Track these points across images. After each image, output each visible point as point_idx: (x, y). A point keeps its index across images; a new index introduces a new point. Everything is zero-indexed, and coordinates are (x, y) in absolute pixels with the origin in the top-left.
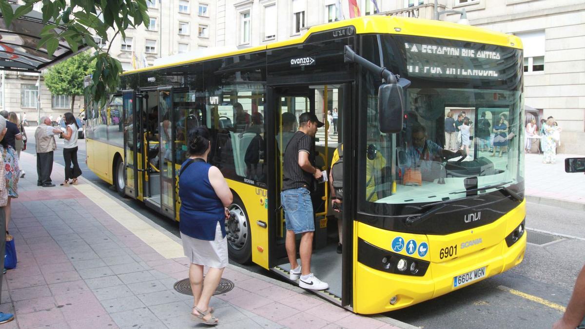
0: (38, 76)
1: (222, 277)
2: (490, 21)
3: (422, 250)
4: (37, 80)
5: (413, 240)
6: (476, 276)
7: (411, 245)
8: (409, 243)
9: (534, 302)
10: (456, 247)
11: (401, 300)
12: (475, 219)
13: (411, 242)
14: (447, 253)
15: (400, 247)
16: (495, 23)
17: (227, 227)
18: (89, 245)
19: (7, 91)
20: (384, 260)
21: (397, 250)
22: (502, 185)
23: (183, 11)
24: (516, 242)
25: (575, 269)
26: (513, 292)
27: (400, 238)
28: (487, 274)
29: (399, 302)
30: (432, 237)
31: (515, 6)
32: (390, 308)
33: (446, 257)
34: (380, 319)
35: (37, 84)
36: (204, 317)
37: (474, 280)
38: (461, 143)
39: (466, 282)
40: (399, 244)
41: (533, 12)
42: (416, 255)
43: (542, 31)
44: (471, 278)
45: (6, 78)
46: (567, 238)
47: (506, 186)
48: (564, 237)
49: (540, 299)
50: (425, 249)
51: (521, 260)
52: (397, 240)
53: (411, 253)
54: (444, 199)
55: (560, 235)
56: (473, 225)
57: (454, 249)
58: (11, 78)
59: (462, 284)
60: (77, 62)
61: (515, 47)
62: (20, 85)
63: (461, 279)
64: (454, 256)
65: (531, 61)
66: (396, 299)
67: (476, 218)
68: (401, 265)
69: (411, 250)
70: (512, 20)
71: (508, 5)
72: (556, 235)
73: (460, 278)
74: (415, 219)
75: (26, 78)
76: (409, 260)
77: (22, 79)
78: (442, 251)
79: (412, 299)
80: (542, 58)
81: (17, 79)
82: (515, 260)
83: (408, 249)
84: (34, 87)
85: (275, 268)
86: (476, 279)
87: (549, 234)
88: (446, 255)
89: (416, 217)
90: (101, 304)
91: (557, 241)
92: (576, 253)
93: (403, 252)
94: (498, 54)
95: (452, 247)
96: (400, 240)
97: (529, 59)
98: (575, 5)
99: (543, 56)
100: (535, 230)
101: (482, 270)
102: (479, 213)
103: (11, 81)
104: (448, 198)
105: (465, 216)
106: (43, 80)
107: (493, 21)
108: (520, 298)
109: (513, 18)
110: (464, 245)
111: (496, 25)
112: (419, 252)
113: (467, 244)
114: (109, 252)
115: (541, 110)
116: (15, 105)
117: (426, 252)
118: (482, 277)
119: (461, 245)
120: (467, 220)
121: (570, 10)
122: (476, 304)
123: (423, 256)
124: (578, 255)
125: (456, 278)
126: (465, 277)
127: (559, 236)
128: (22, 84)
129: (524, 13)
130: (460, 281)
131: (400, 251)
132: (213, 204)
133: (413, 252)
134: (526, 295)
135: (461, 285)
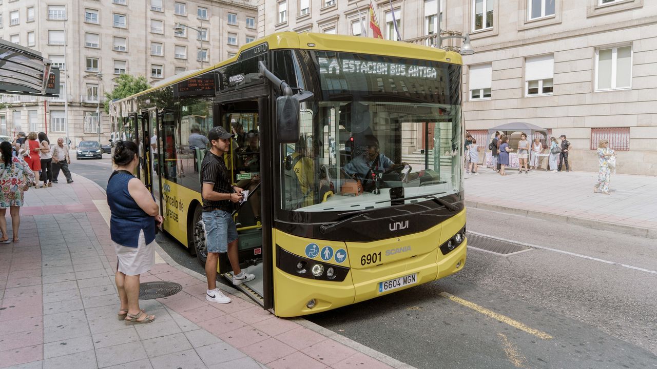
0: (97, 104)
1: (141, 282)
2: (502, 47)
3: (340, 256)
4: (97, 107)
5: (328, 247)
6: (405, 282)
7: (327, 252)
8: (324, 249)
9: (468, 308)
10: (380, 254)
11: (319, 304)
12: (401, 227)
13: (327, 249)
14: (368, 260)
15: (315, 254)
16: (507, 48)
17: (197, 237)
18: (70, 253)
19: (70, 117)
20: (299, 265)
21: (311, 256)
22: (432, 195)
23: (232, 43)
24: (452, 250)
25: (526, 277)
26: (453, 298)
27: (314, 244)
28: (418, 281)
29: (318, 306)
30: (351, 245)
31: (526, 31)
32: (307, 311)
33: (368, 263)
34: (298, 322)
35: (98, 111)
36: (138, 320)
37: (403, 286)
38: (470, 161)
39: (393, 288)
40: (313, 251)
41: (542, 37)
42: (332, 261)
43: (551, 55)
44: (400, 284)
45: (69, 106)
46: (535, 248)
47: (438, 196)
48: (533, 247)
49: (475, 305)
50: (343, 256)
51: (461, 267)
52: (311, 246)
53: (327, 259)
54: (367, 208)
55: (530, 245)
56: (399, 233)
57: (378, 257)
58: (75, 106)
59: (388, 289)
60: (134, 91)
61: (451, 62)
62: (83, 112)
63: (388, 285)
64: (378, 262)
65: (540, 83)
66: (313, 302)
67: (404, 226)
68: (317, 270)
69: (327, 256)
70: (523, 45)
71: (519, 31)
72: (525, 246)
73: (386, 284)
74: (330, 227)
75: (88, 105)
76: (326, 266)
77: (85, 107)
78: (364, 258)
79: (331, 303)
80: (551, 80)
81: (80, 106)
82: (452, 268)
83: (323, 256)
84: (94, 114)
85: (226, 274)
86: (405, 285)
87: (520, 244)
88: (369, 262)
89: (330, 225)
90: (43, 307)
91: (525, 251)
92: (536, 262)
93: (318, 258)
94: (434, 69)
95: (375, 254)
96: (314, 246)
97: (539, 82)
98: (582, 29)
99: (553, 79)
100: (508, 240)
101: (413, 277)
102: (407, 222)
103: (74, 108)
104: (373, 207)
105: (390, 225)
106: (103, 107)
107: (505, 46)
108: (455, 304)
109: (524, 43)
110: (388, 253)
111: (508, 50)
112: (337, 259)
113: (393, 252)
114: (85, 260)
115: (550, 130)
116: (78, 130)
117: (344, 258)
118: (412, 284)
119: (386, 252)
120: (392, 228)
121: (577, 34)
122: (409, 309)
123: (340, 262)
124: (536, 264)
125: (381, 284)
126: (392, 283)
127: (528, 246)
128: (84, 111)
129: (534, 38)
130: (386, 287)
131: (314, 257)
132: (135, 214)
133: (329, 259)
134: (463, 301)
135: (386, 291)
